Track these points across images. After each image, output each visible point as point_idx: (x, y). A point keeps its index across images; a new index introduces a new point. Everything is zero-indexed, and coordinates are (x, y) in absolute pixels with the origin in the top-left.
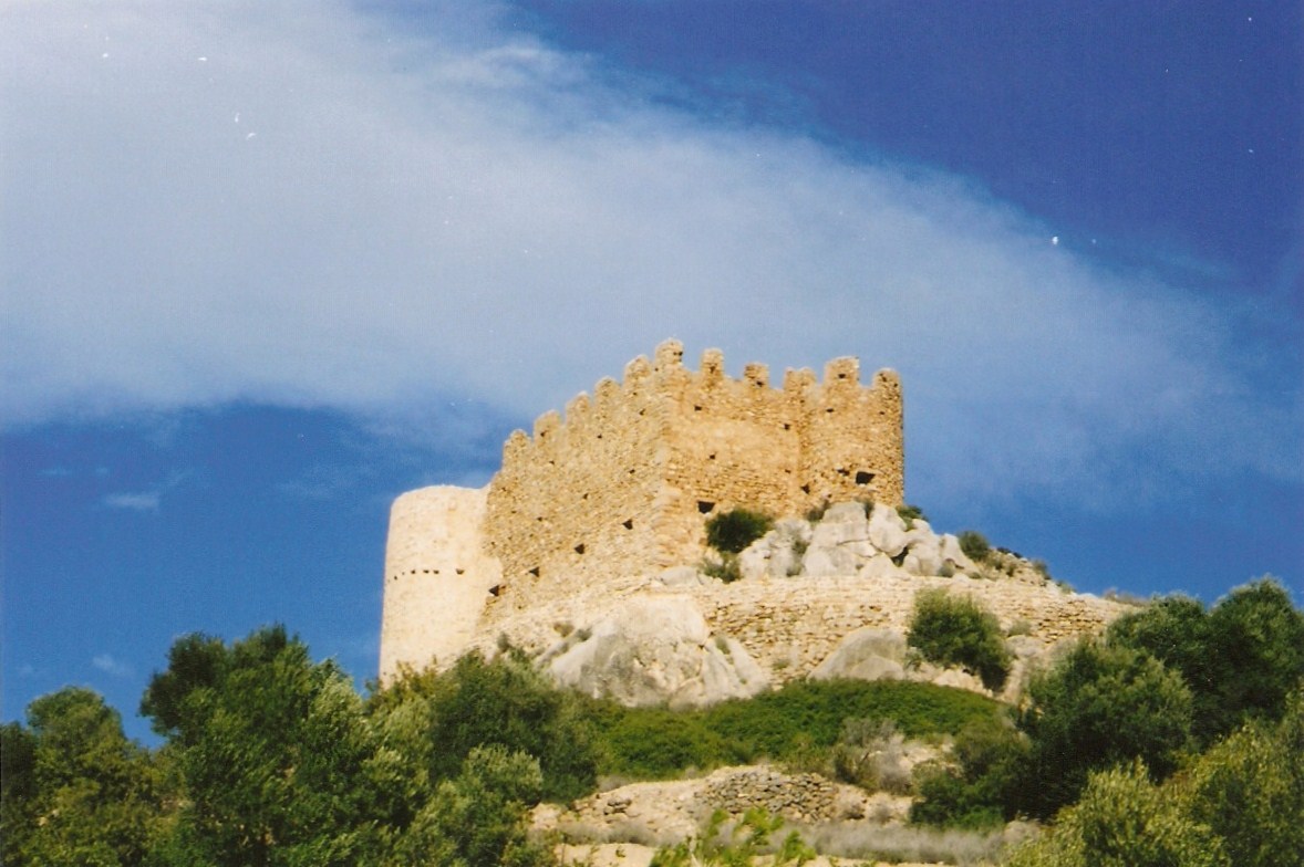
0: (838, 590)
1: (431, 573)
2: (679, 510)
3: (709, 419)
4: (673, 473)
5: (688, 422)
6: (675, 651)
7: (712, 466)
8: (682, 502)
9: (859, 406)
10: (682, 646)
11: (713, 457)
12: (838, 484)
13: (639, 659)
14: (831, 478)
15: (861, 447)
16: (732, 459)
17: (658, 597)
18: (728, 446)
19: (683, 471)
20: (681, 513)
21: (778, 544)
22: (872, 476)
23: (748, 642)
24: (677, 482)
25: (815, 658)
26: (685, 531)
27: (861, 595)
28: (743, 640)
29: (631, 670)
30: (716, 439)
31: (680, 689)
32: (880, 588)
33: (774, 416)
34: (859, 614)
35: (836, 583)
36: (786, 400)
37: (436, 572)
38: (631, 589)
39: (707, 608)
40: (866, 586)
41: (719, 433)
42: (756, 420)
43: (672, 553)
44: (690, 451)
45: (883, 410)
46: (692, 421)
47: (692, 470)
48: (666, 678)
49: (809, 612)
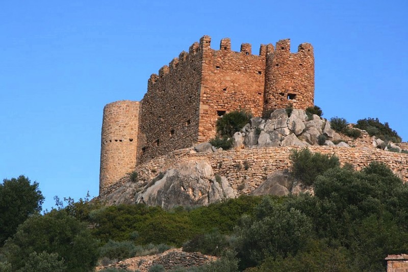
0: (266, 153)
1: (118, 141)
2: (207, 115)
3: (222, 72)
4: (205, 98)
5: (213, 74)
6: (198, 183)
7: (225, 94)
8: (209, 112)
9: (289, 62)
10: (201, 181)
11: (225, 90)
12: (279, 100)
13: (183, 187)
14: (277, 97)
15: (290, 82)
16: (234, 90)
17: (193, 158)
18: (232, 84)
19: (210, 97)
20: (209, 117)
21: (249, 130)
22: (295, 95)
23: (229, 178)
24: (207, 103)
25: (256, 185)
26: (210, 125)
27: (276, 155)
28: (227, 177)
29: (180, 191)
30: (226, 81)
31: (199, 200)
32: (284, 152)
33: (253, 68)
34: (275, 164)
35: (266, 150)
36: (259, 60)
37: (121, 141)
38: (182, 155)
39: (213, 162)
40: (278, 151)
41: (228, 78)
42: (245, 71)
43: (205, 136)
44: (214, 87)
45: (302, 63)
46: (215, 73)
47: (215, 97)
48: (193, 195)
49: (254, 164)
